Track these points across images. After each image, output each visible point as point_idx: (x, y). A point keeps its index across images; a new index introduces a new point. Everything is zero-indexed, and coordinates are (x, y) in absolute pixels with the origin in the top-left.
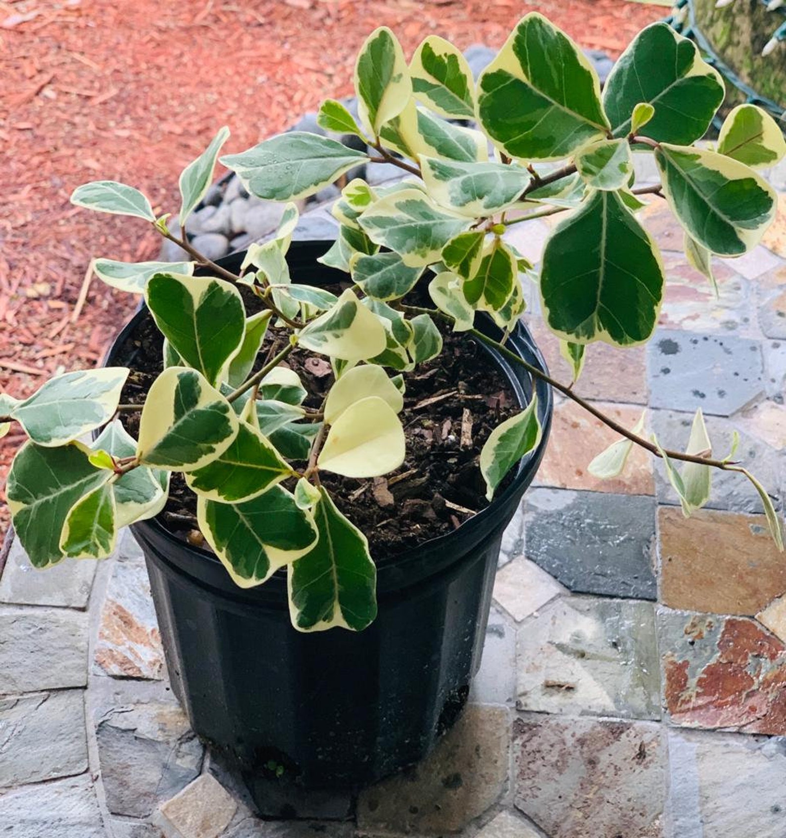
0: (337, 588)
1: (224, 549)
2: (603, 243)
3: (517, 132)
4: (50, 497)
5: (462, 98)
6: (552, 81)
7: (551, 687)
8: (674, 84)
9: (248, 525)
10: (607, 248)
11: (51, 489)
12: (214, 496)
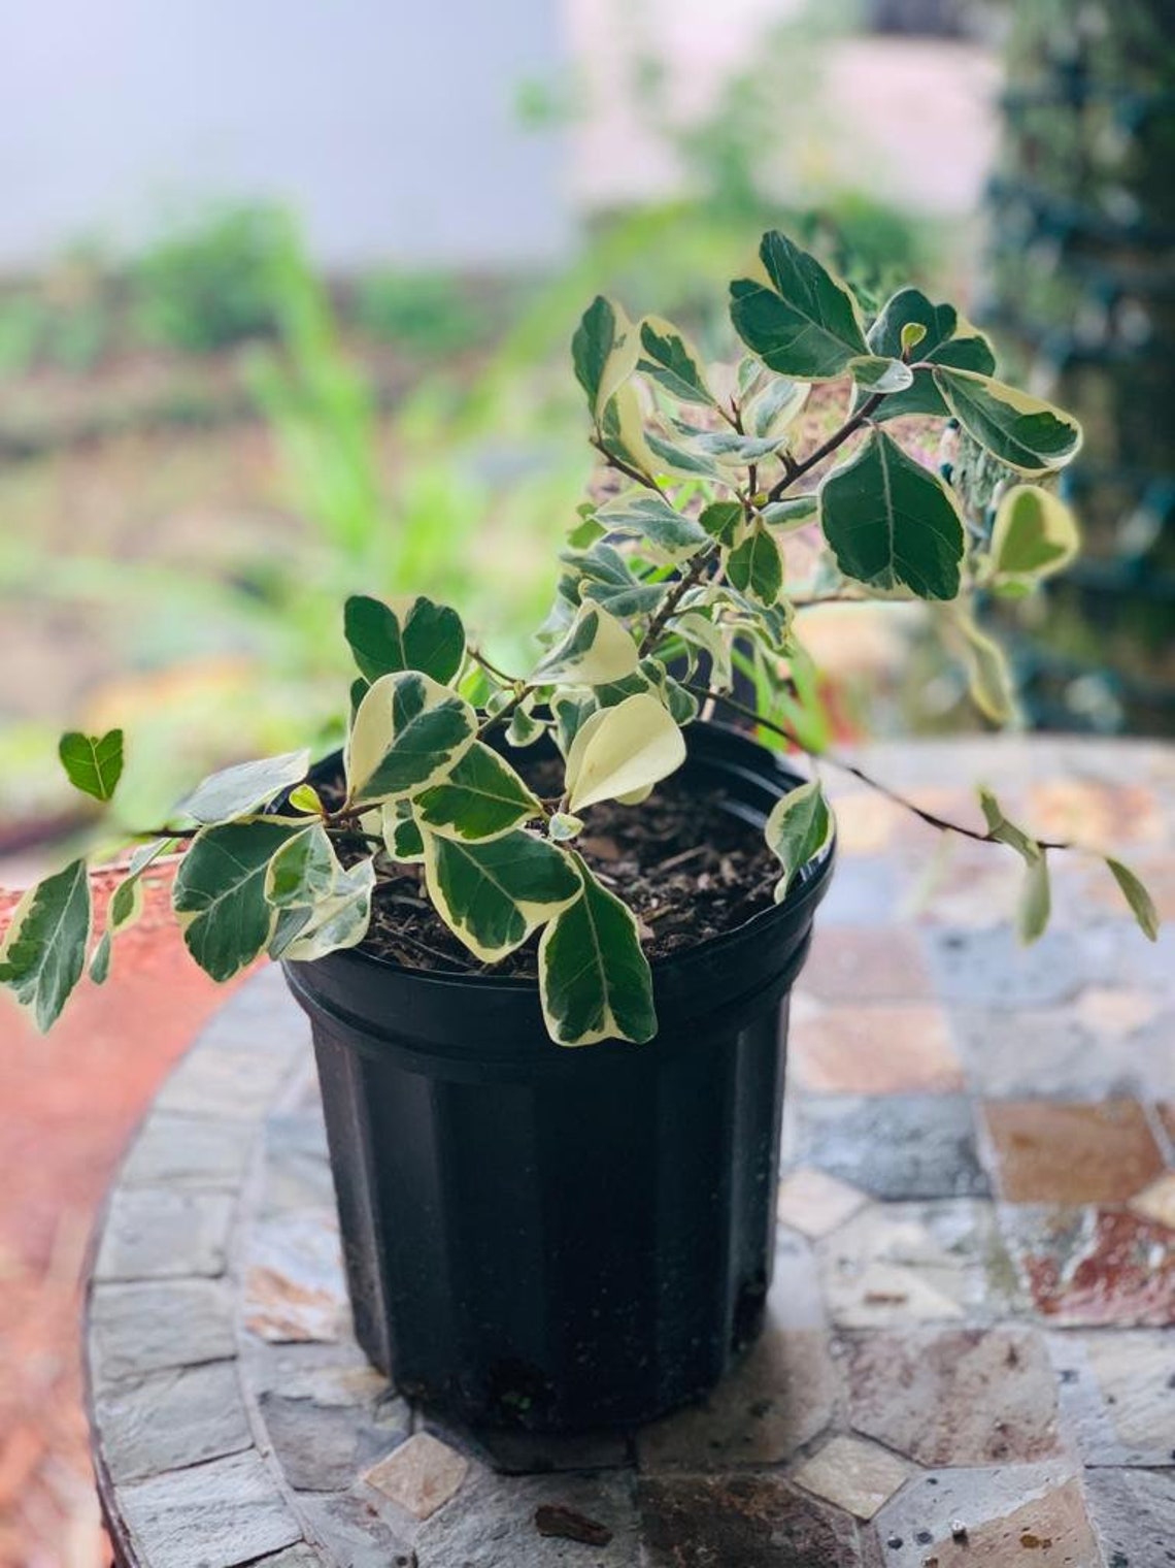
0: (606, 985)
1: (464, 920)
2: (887, 490)
3: (775, 345)
4: (234, 890)
5: (693, 385)
6: (806, 298)
7: (876, 1300)
8: (939, 347)
9: (493, 880)
10: (892, 495)
11: (234, 880)
12: (450, 832)
